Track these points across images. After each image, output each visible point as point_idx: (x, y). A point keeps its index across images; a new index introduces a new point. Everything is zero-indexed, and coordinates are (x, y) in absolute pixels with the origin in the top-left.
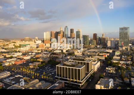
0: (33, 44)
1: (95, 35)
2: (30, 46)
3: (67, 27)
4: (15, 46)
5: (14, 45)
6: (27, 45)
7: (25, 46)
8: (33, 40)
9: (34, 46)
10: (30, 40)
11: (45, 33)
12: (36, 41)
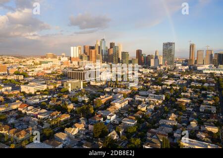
0: (56, 62)
1: (139, 53)
2: (53, 63)
3: (103, 40)
4: (34, 64)
5: (33, 62)
6: (49, 62)
7: (47, 63)
8: (58, 57)
9: (57, 63)
10: (54, 57)
11: (72, 48)
12: (61, 58)
